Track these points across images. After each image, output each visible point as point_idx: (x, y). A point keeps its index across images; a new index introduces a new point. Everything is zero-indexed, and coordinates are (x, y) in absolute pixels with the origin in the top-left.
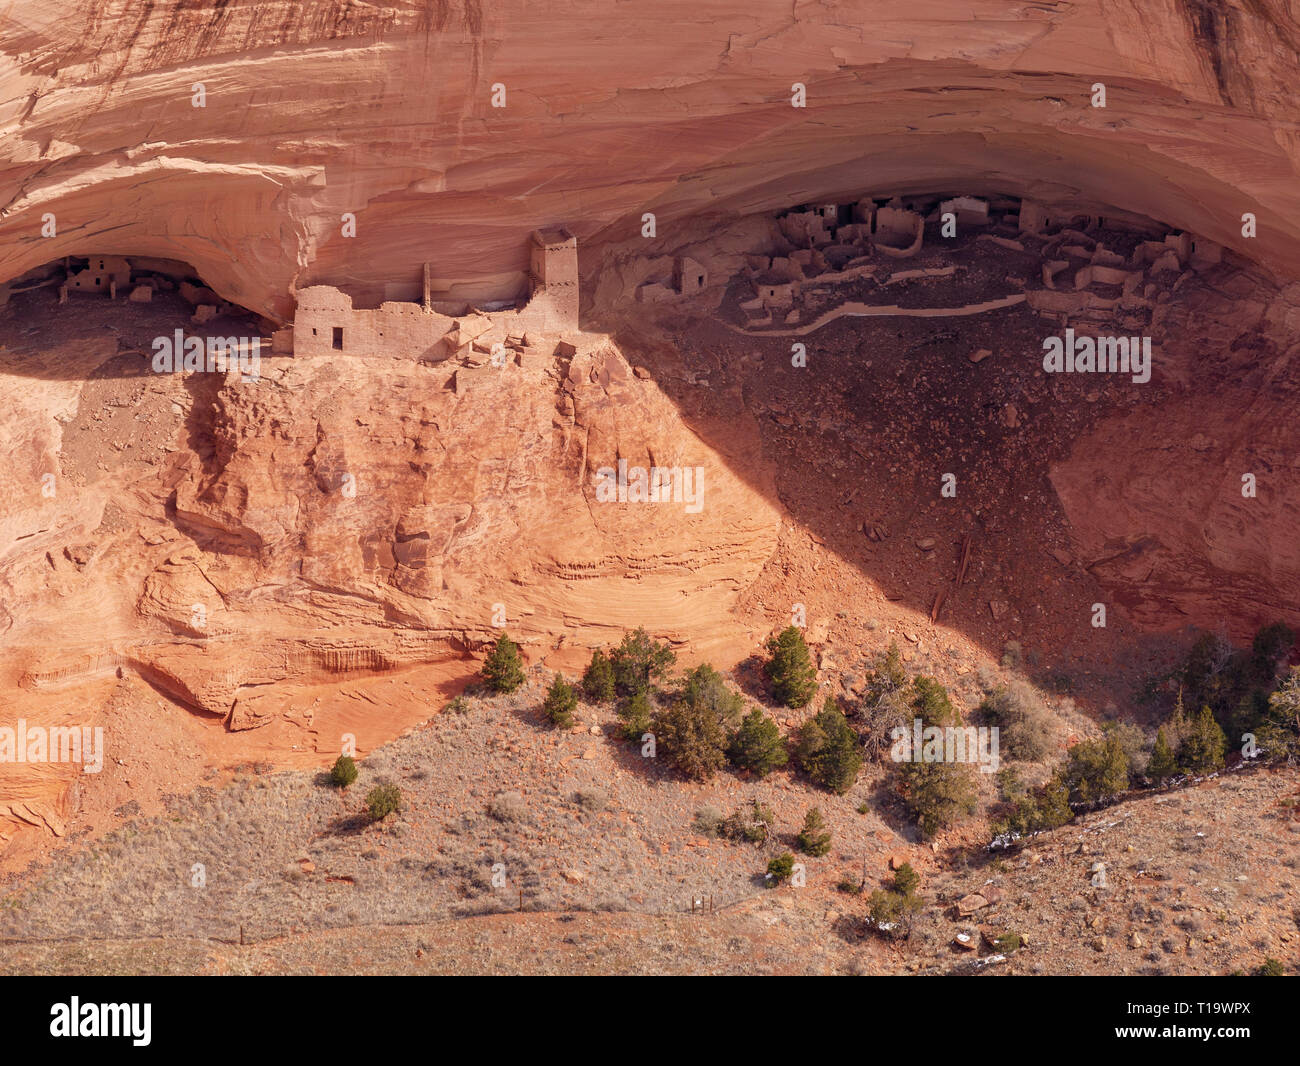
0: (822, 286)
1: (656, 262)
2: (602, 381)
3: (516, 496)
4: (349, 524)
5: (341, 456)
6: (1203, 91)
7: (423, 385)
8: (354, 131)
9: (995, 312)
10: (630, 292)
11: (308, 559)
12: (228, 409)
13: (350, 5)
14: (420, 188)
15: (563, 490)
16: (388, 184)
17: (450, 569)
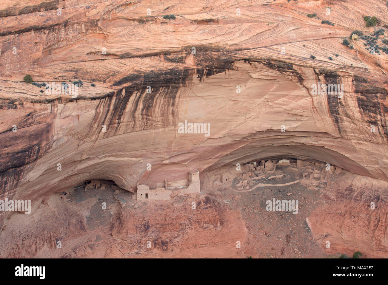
0: (254, 180)
1: (216, 176)
2: (206, 203)
3: (187, 229)
5: (148, 222)
6: (336, 134)
7: (166, 206)
8: (148, 150)
9: (292, 184)
10: (211, 183)
11: (142, 245)
12: (123, 212)
13: (147, 122)
14: (164, 162)
15: (198, 228)
16: (157, 161)
17: (173, 246)
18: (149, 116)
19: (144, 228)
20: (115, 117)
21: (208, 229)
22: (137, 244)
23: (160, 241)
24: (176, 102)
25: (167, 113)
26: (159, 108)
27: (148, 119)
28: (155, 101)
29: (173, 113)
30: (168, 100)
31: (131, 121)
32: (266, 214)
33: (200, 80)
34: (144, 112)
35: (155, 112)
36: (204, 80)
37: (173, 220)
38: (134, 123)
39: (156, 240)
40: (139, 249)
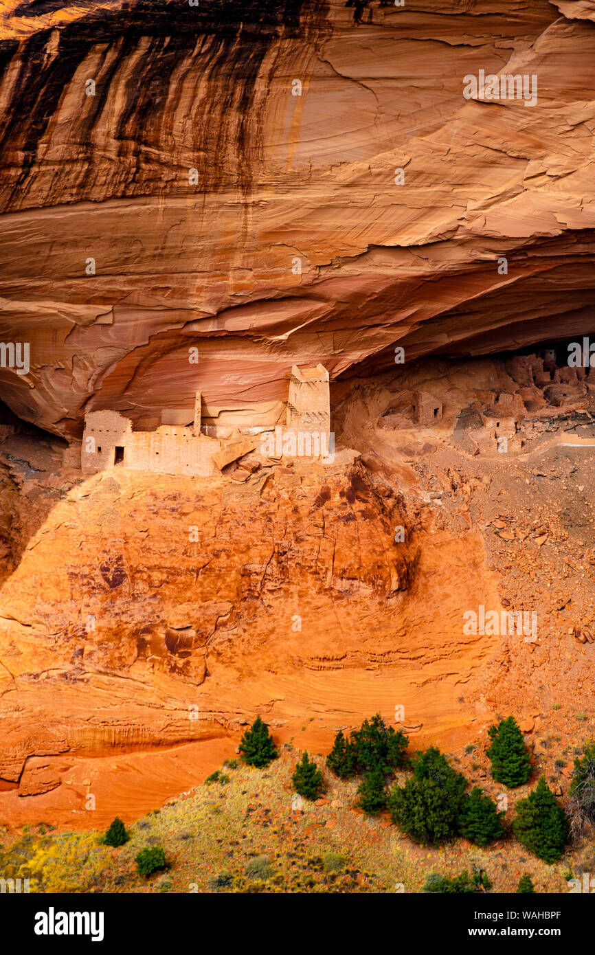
0: (542, 419)
1: (397, 395)
2: (349, 498)
3: (270, 596)
4: (124, 618)
5: (120, 558)
7: (193, 498)
8: (137, 277)
10: (375, 422)
11: (88, 648)
12: (23, 515)
13: (138, 168)
14: (195, 328)
15: (313, 592)
16: (166, 323)
17: (211, 660)
18: (146, 144)
19: (100, 580)
20: (15, 138)
21: (352, 599)
22: (72, 641)
23: (163, 636)
24: (258, 97)
25: (219, 137)
26: (187, 116)
27: (142, 158)
28: (173, 87)
29: (242, 139)
30: (226, 88)
31: (76, 161)
32: (582, 557)
33: (357, 16)
34: (129, 128)
35: (171, 128)
36: (371, 17)
37: (217, 556)
38: (86, 167)
39: (147, 630)
40: (77, 661)
